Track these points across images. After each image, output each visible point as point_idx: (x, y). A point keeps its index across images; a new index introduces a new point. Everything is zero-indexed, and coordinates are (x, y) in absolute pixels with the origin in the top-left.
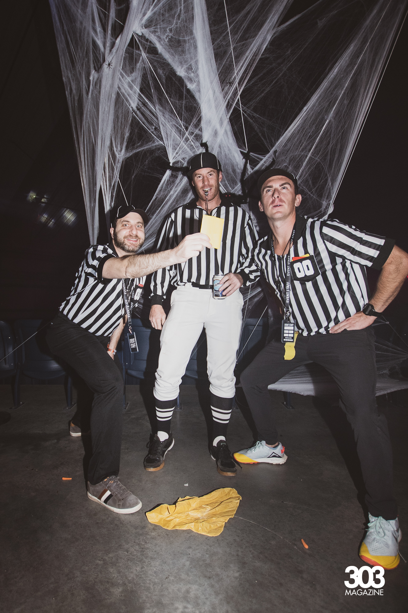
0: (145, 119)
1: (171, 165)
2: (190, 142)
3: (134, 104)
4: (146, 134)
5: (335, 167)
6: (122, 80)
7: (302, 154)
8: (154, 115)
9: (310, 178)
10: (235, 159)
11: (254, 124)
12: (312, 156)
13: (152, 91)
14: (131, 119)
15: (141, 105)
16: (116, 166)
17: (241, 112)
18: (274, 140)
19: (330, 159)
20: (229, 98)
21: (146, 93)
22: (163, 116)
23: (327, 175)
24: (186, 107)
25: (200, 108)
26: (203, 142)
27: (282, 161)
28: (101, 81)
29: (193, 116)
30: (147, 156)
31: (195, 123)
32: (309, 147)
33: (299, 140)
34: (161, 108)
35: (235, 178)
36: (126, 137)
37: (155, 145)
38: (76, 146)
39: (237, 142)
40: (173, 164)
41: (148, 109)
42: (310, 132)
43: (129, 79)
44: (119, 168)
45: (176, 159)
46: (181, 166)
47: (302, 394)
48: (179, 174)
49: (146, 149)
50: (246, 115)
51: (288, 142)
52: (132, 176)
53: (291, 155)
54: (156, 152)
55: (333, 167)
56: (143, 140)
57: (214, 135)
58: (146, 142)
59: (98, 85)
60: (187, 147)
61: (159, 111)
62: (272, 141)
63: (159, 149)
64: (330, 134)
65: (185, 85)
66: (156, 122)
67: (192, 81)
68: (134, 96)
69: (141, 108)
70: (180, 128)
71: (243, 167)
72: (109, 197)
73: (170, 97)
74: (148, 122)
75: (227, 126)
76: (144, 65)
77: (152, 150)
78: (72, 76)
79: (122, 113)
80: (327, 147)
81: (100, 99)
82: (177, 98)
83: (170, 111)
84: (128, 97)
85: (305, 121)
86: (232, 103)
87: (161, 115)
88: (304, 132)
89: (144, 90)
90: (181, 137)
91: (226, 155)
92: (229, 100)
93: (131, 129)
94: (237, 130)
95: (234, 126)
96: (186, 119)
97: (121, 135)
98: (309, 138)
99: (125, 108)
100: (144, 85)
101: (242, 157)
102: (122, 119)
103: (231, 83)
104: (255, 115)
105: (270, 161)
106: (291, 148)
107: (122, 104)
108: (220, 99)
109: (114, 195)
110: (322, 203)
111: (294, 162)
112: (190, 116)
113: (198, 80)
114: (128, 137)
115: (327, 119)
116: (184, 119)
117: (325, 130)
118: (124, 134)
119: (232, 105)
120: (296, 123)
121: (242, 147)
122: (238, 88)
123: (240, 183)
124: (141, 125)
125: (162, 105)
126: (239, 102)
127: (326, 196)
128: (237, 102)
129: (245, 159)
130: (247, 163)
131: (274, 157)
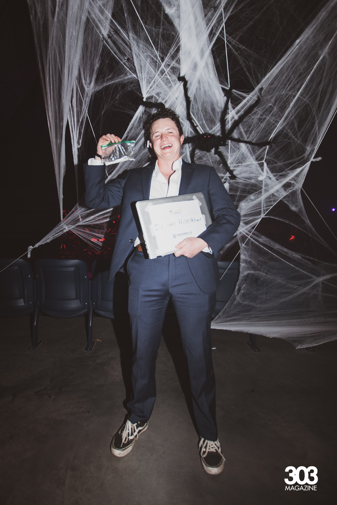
0: (117, 48)
1: (144, 100)
2: (166, 75)
3: (105, 32)
4: (117, 65)
5: (324, 110)
6: (93, 3)
7: (290, 93)
8: (126, 44)
9: (296, 121)
10: (216, 97)
11: (240, 57)
12: (300, 96)
13: (124, 15)
14: (101, 47)
15: (112, 33)
16: (84, 101)
17: (225, 42)
18: (261, 76)
19: (320, 101)
20: (212, 25)
21: (118, 19)
22: (137, 45)
23: (314, 118)
24: (163, 35)
25: (178, 36)
26: (181, 76)
27: (267, 100)
29: (170, 46)
30: (118, 90)
31: (172, 53)
32: (298, 86)
33: (288, 78)
34: (135, 37)
35: (214, 118)
36: (95, 68)
37: (127, 78)
39: (219, 77)
40: (147, 98)
41: (120, 37)
42: (300, 69)
43: (99, 3)
44: (88, 103)
45: (150, 94)
46: (156, 101)
47: (268, 336)
48: (152, 110)
49: (118, 82)
50: (231, 47)
51: (275, 79)
52: (101, 112)
53: (277, 94)
54: (128, 86)
55: (322, 109)
56: (115, 72)
57: (194, 68)
58: (117, 74)
59: (65, 6)
60: (161, 81)
61: (132, 41)
62: (258, 78)
63: (131, 83)
64: (323, 73)
65: (164, 9)
67: (171, 5)
68: (106, 22)
69: (112, 36)
70: (155, 59)
72: (77, 134)
73: (145, 23)
74: (120, 51)
75: (208, 58)
77: (124, 84)
79: (92, 41)
80: (317, 87)
81: (66, 23)
82: (153, 25)
83: (144, 40)
84: (98, 22)
85: (296, 56)
86: (215, 32)
87: (135, 45)
88: (294, 69)
89: (116, 15)
90: (156, 69)
91: (205, 92)
92: (212, 28)
93: (101, 59)
94: (219, 63)
95: (216, 59)
96: (163, 49)
97: (90, 66)
98: (299, 75)
99: (95, 35)
100: (117, 9)
101: (223, 95)
102: (92, 48)
103: (216, 7)
104: (241, 46)
105: (254, 100)
106: (278, 86)
107: (92, 31)
108: (202, 27)
109: (82, 132)
110: (306, 149)
111: (279, 103)
112: (167, 45)
113: (178, 4)
114: (98, 68)
115: (321, 54)
116: (161, 49)
117: (317, 67)
118: (93, 65)
119: (215, 34)
120: (287, 58)
121: (224, 83)
122: (224, 14)
123: (220, 123)
124: (113, 55)
126: (224, 31)
127: (311, 141)
128: (221, 31)
129: (227, 97)
130: (229, 101)
131: (259, 96)
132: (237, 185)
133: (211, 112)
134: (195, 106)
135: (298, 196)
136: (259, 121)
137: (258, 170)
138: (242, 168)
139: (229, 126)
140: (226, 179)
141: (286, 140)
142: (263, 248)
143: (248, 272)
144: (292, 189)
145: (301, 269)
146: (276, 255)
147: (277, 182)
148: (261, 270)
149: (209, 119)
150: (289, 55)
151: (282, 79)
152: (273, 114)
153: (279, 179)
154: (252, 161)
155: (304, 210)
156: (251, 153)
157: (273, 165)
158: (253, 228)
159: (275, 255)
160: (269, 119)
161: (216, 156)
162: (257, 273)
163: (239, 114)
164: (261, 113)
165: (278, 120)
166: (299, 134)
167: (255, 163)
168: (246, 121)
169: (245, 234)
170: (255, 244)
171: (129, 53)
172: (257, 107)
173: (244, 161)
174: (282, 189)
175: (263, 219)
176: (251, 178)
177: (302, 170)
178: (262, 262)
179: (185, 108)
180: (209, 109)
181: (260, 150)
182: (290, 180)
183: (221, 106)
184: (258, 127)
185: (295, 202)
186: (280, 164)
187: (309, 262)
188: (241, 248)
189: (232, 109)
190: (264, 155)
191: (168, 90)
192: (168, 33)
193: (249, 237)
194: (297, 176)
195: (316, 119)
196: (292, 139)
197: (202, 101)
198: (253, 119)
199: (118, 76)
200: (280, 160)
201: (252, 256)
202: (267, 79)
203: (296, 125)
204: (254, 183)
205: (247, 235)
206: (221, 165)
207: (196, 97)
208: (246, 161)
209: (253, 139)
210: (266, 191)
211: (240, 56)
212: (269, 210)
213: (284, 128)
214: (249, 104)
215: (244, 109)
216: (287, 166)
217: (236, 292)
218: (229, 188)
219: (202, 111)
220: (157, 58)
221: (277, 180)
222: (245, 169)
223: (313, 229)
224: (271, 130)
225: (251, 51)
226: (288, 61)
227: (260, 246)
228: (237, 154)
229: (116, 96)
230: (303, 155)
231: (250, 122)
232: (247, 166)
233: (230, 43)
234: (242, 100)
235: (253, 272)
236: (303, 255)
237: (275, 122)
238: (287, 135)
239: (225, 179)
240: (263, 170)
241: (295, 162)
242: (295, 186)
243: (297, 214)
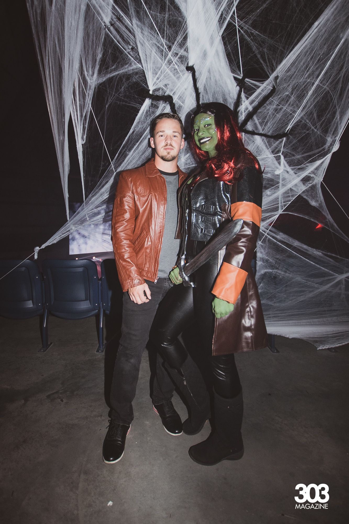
0: (120, 36)
1: (151, 92)
2: (174, 65)
3: (107, 19)
4: (121, 55)
7: (309, 80)
8: (130, 32)
9: (315, 111)
10: (227, 86)
12: (319, 84)
14: (103, 37)
15: (115, 20)
16: (87, 93)
17: (236, 27)
18: (276, 63)
19: (342, 87)
20: (222, 9)
21: (121, 4)
22: (142, 32)
23: (335, 106)
24: (169, 22)
25: (186, 22)
26: (189, 65)
27: (284, 89)
29: (177, 33)
30: (123, 82)
31: (180, 41)
33: (306, 64)
34: (139, 23)
36: (98, 58)
37: (131, 68)
38: (41, 69)
39: (230, 66)
40: (154, 91)
41: (123, 24)
42: (319, 54)
44: (91, 95)
45: (156, 86)
46: (163, 94)
47: (287, 336)
48: (160, 103)
49: (122, 73)
50: (242, 32)
51: (292, 66)
52: (105, 106)
53: (294, 82)
54: (133, 77)
55: (345, 97)
56: (119, 63)
57: (203, 56)
58: (121, 64)
60: (169, 72)
61: (136, 27)
62: (273, 65)
63: (137, 73)
64: (345, 57)
66: (133, 40)
68: (107, 8)
69: (115, 23)
71: (237, 96)
72: (80, 130)
73: (150, 9)
74: (124, 40)
75: (218, 46)
77: (129, 75)
79: (94, 30)
80: (339, 73)
81: (65, 12)
82: (158, 10)
83: (149, 26)
84: (99, 9)
85: (315, 40)
86: (225, 16)
87: (139, 32)
88: (313, 54)
89: (119, 1)
90: (163, 58)
91: (216, 81)
92: (222, 12)
93: (104, 48)
94: (230, 50)
95: (227, 46)
96: (170, 36)
97: (92, 56)
98: (318, 61)
99: (96, 23)
101: (236, 84)
102: (93, 36)
104: (253, 31)
105: (269, 89)
106: (295, 74)
107: (93, 19)
108: (211, 12)
109: (86, 126)
110: (327, 140)
111: (297, 91)
112: (174, 33)
114: (100, 58)
115: (342, 37)
116: (167, 37)
117: (338, 52)
118: (95, 56)
119: (225, 19)
120: (304, 43)
121: (236, 72)
124: (116, 44)
125: (140, 19)
126: (235, 16)
127: (332, 131)
128: (232, 15)
129: (239, 87)
130: (242, 91)
131: (275, 85)
135: (318, 190)
136: (275, 112)
137: (274, 164)
139: (242, 118)
142: (281, 245)
143: (265, 271)
144: (311, 183)
145: (322, 266)
146: (295, 253)
147: (295, 176)
148: (280, 268)
150: (307, 39)
151: (300, 66)
152: (290, 104)
153: (297, 173)
154: (267, 154)
155: (325, 205)
156: (266, 146)
157: (291, 158)
158: (270, 225)
159: (294, 252)
160: (285, 109)
162: (275, 271)
163: (253, 105)
164: (277, 103)
165: (296, 110)
166: (318, 125)
167: (271, 156)
168: (261, 112)
170: (273, 242)
171: (133, 42)
172: (272, 97)
173: (259, 154)
174: (301, 184)
175: (281, 215)
176: (267, 172)
177: (322, 163)
178: (280, 260)
179: (195, 99)
180: (221, 100)
181: (276, 142)
182: (309, 173)
183: (234, 97)
184: (274, 118)
185: (314, 197)
186: (298, 157)
187: (331, 260)
189: (246, 100)
190: (281, 148)
191: (176, 80)
192: (175, 19)
193: (266, 234)
194: (317, 169)
195: (337, 107)
196: (311, 130)
197: (213, 91)
198: (269, 109)
199: (122, 67)
200: (299, 153)
201: (269, 254)
202: (283, 66)
203: (315, 115)
204: (270, 177)
205: (264, 233)
207: (207, 87)
208: (262, 155)
209: (269, 132)
210: (283, 185)
211: (253, 42)
212: (288, 205)
213: (302, 118)
214: (263, 94)
215: (259, 99)
216: (306, 158)
220: (163, 47)
221: (296, 173)
223: (335, 225)
224: (288, 121)
225: (265, 36)
226: (306, 46)
227: (278, 244)
229: (121, 88)
230: (323, 146)
231: (265, 113)
232: (263, 160)
233: (242, 28)
234: (256, 89)
235: (271, 271)
236: (324, 252)
237: (292, 112)
238: (305, 125)
240: (279, 163)
241: (314, 155)
242: (314, 180)
243: (317, 209)
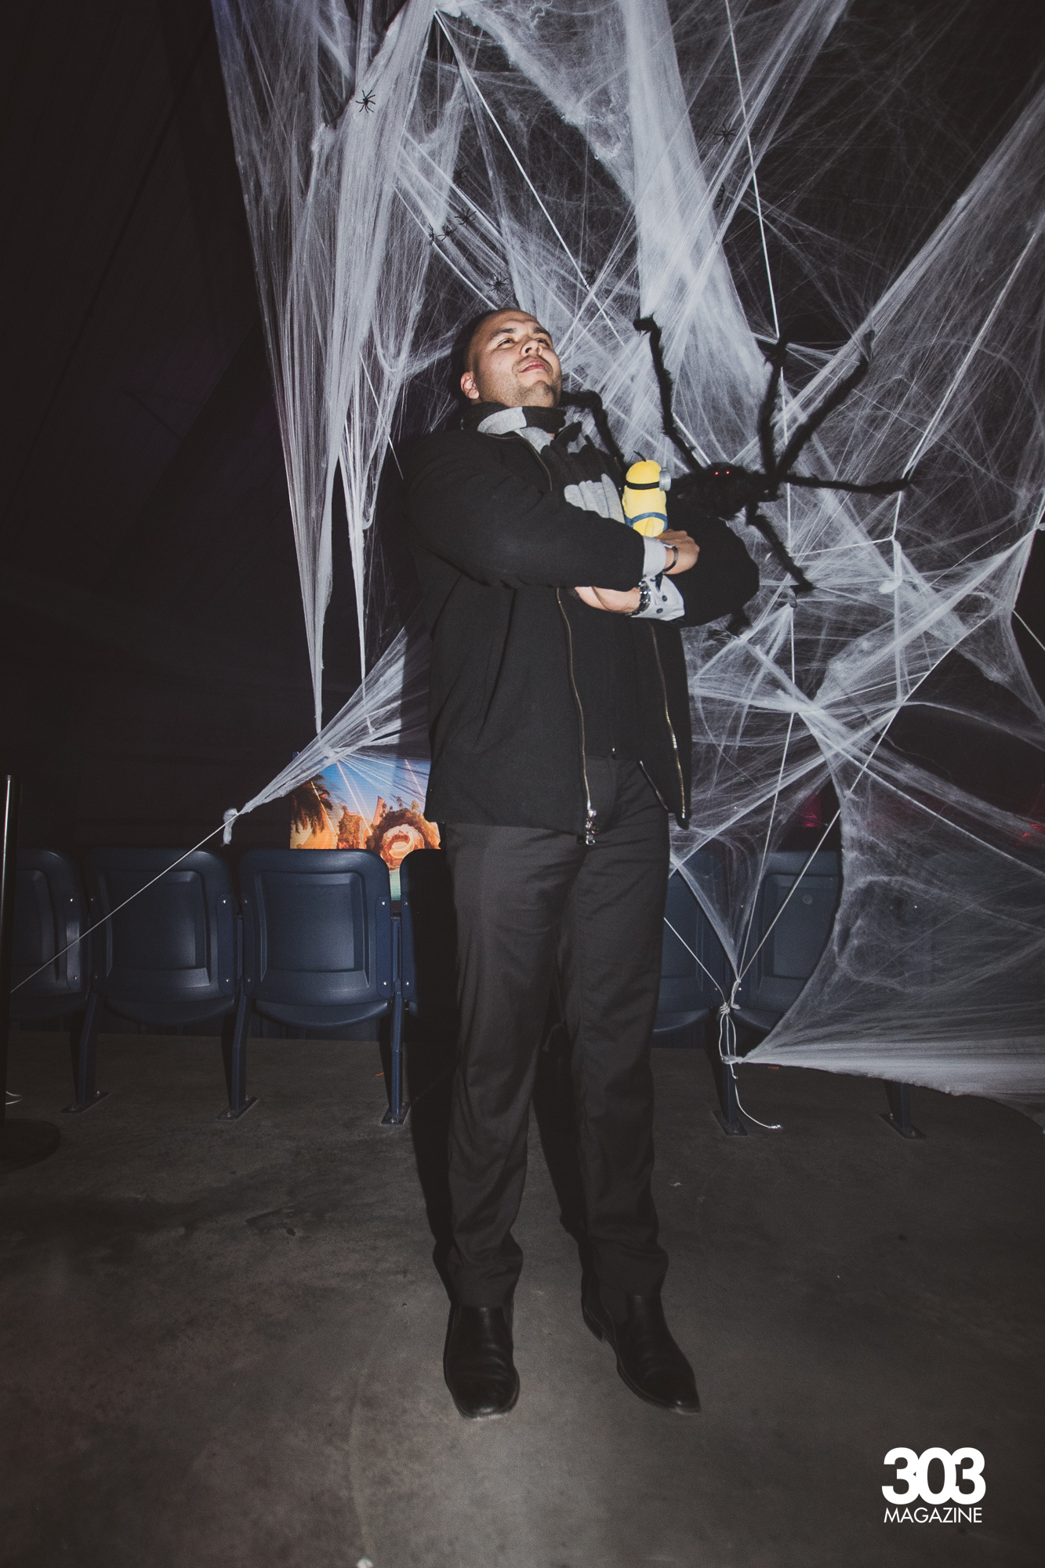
0: (467, 259)
2: (602, 316)
3: (437, 219)
4: (470, 302)
6: (405, 153)
7: (953, 342)
8: (493, 247)
9: (978, 418)
10: (741, 366)
11: (802, 255)
12: (981, 349)
13: (487, 174)
14: (427, 263)
15: (456, 221)
16: (382, 401)
17: (758, 219)
18: (865, 301)
20: (721, 180)
21: (471, 184)
22: (523, 248)
23: (1030, 406)
24: (590, 217)
25: (631, 215)
26: (642, 316)
27: (888, 365)
28: (341, 152)
29: (609, 243)
31: (616, 260)
32: (974, 321)
33: (943, 301)
34: (516, 226)
35: (740, 424)
36: (411, 315)
38: (270, 346)
39: (747, 313)
41: (476, 230)
42: (977, 274)
43: (421, 150)
44: (391, 408)
46: (576, 389)
47: (947, 1090)
50: (775, 230)
51: (907, 308)
53: (915, 347)
57: (676, 292)
59: (335, 164)
60: (589, 336)
61: (509, 236)
62: (858, 307)
65: (590, 150)
66: (499, 266)
67: (609, 137)
68: (437, 196)
69: (456, 229)
70: (572, 279)
72: (361, 492)
73: (542, 189)
74: (477, 267)
75: (715, 264)
76: (466, 104)
78: (261, 149)
79: (402, 247)
80: (1031, 319)
82: (562, 192)
83: (541, 232)
84: (418, 199)
85: (961, 241)
86: (731, 196)
87: (517, 247)
88: (959, 274)
89: (465, 177)
90: (575, 305)
91: (711, 355)
92: (723, 186)
93: (427, 290)
94: (746, 277)
95: (738, 267)
96: (592, 250)
97: (397, 309)
98: (975, 291)
99: (409, 233)
100: (467, 162)
101: (762, 359)
102: (401, 264)
103: (729, 134)
104: (803, 226)
106: (917, 326)
108: (694, 186)
109: (375, 485)
110: (1016, 496)
111: (925, 368)
112: (602, 241)
113: (627, 134)
114: (417, 315)
115: (1032, 230)
116: (585, 251)
117: (1025, 265)
118: (405, 308)
119: (730, 201)
120: (935, 248)
121: (763, 328)
122: (752, 147)
123: (757, 438)
124: (457, 277)
125: (519, 215)
126: (754, 191)
127: (1027, 471)
128: (746, 192)
129: (772, 364)
130: (779, 376)
131: (865, 353)
132: (816, 612)
133: (730, 410)
134: (685, 396)
135: (1006, 638)
136: (870, 426)
137: (877, 566)
138: (828, 561)
139: (782, 443)
140: (783, 595)
141: (953, 473)
142: (909, 801)
143: (870, 878)
144: (984, 617)
145: (1036, 867)
146: (953, 825)
147: (937, 596)
148: (910, 871)
149: (728, 431)
150: (940, 240)
151: (927, 307)
152: (909, 403)
153: (941, 588)
154: (856, 539)
155: (1028, 678)
156: (852, 517)
157: (920, 549)
158: (875, 739)
159: (950, 823)
160: (897, 418)
161: (753, 529)
162: (897, 881)
163: (811, 409)
164: (874, 402)
165: (925, 419)
166: (989, 455)
167: (867, 544)
168: (831, 427)
169: (852, 759)
170: (886, 791)
171: (500, 271)
172: (860, 387)
173: (833, 540)
174: (955, 619)
175: (903, 709)
176: (859, 589)
177: (1010, 559)
178: (909, 846)
179: (659, 402)
180: (726, 401)
181: (877, 505)
182: (976, 589)
183: (758, 390)
184: (867, 442)
185: (997, 656)
186: (942, 544)
188: (843, 802)
189: (791, 397)
190: (893, 520)
191: (610, 356)
192: (605, 210)
193: (864, 768)
194: (998, 575)
195: (1036, 406)
196: (971, 470)
197: (703, 380)
198: (852, 420)
200: (941, 532)
201: (877, 827)
202: (883, 307)
203: (978, 429)
204: (869, 602)
205: (857, 763)
206: (769, 555)
207: (687, 369)
208: (840, 540)
209: (856, 478)
210: (906, 623)
211: (803, 251)
212: (920, 683)
213: (943, 438)
214: (836, 379)
215: (824, 393)
216: (964, 547)
217: (835, 943)
218: (795, 620)
219: (705, 410)
220: (576, 275)
221: (938, 591)
222: (838, 564)
224: (907, 448)
225: (832, 236)
226: (939, 255)
227: (901, 797)
228: (811, 523)
230: (1008, 514)
231: (843, 428)
232: (844, 554)
233: (773, 221)
234: (816, 369)
235: (886, 879)
236: (1038, 823)
237: (915, 423)
238: (953, 458)
239: (781, 594)
240: (891, 564)
241: (986, 537)
242: (993, 606)
243: (1007, 690)
